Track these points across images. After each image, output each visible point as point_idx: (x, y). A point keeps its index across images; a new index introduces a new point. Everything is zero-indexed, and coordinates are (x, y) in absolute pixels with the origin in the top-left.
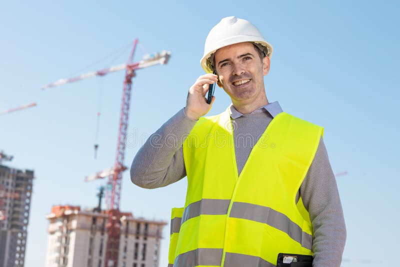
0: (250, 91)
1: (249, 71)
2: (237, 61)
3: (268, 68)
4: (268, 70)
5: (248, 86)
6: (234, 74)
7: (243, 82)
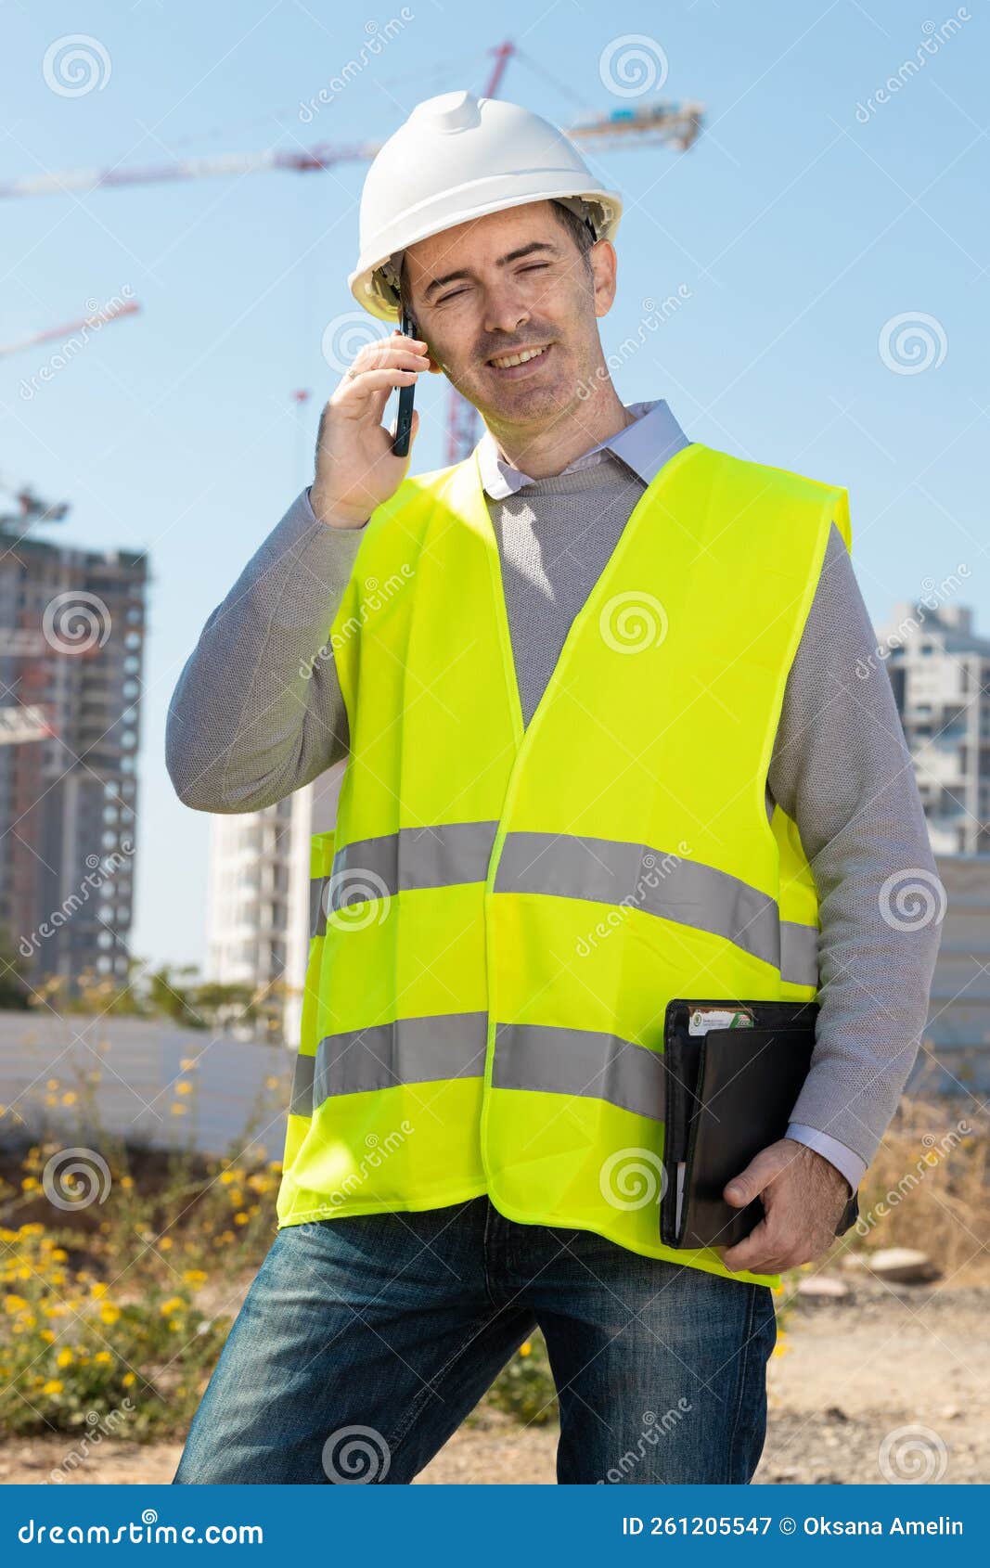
0: (552, 389)
1: (545, 314)
2: (495, 277)
3: (609, 284)
4: (611, 295)
5: (545, 370)
6: (490, 328)
7: (525, 357)
